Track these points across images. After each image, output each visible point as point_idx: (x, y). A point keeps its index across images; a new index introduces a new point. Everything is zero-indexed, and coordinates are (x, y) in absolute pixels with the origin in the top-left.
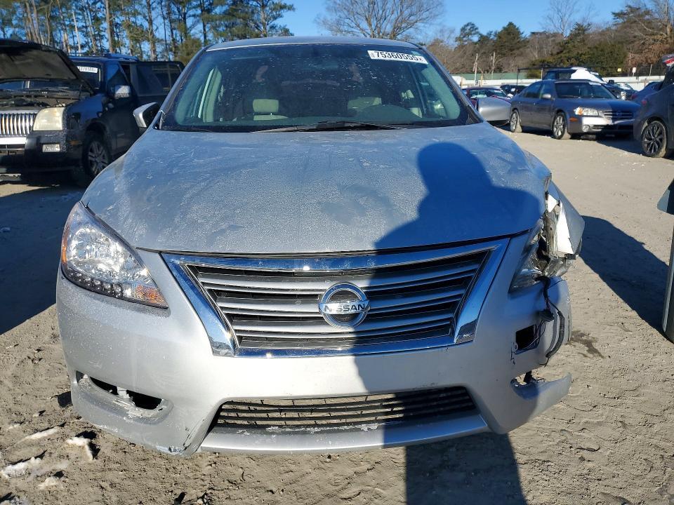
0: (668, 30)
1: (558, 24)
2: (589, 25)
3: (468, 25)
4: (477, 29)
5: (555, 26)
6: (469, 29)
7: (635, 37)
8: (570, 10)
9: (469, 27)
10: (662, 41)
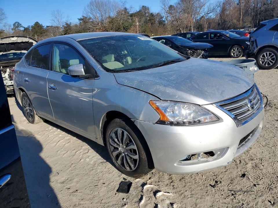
0: (100, 25)
1: (57, 23)
2: (70, 23)
3: (16, 23)
4: (20, 25)
5: (56, 24)
6: (17, 25)
7: (90, 28)
8: (60, 17)
9: (17, 24)
10: (99, 29)
